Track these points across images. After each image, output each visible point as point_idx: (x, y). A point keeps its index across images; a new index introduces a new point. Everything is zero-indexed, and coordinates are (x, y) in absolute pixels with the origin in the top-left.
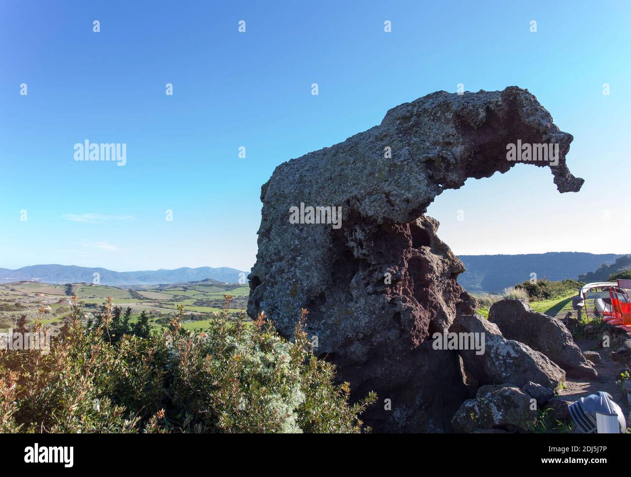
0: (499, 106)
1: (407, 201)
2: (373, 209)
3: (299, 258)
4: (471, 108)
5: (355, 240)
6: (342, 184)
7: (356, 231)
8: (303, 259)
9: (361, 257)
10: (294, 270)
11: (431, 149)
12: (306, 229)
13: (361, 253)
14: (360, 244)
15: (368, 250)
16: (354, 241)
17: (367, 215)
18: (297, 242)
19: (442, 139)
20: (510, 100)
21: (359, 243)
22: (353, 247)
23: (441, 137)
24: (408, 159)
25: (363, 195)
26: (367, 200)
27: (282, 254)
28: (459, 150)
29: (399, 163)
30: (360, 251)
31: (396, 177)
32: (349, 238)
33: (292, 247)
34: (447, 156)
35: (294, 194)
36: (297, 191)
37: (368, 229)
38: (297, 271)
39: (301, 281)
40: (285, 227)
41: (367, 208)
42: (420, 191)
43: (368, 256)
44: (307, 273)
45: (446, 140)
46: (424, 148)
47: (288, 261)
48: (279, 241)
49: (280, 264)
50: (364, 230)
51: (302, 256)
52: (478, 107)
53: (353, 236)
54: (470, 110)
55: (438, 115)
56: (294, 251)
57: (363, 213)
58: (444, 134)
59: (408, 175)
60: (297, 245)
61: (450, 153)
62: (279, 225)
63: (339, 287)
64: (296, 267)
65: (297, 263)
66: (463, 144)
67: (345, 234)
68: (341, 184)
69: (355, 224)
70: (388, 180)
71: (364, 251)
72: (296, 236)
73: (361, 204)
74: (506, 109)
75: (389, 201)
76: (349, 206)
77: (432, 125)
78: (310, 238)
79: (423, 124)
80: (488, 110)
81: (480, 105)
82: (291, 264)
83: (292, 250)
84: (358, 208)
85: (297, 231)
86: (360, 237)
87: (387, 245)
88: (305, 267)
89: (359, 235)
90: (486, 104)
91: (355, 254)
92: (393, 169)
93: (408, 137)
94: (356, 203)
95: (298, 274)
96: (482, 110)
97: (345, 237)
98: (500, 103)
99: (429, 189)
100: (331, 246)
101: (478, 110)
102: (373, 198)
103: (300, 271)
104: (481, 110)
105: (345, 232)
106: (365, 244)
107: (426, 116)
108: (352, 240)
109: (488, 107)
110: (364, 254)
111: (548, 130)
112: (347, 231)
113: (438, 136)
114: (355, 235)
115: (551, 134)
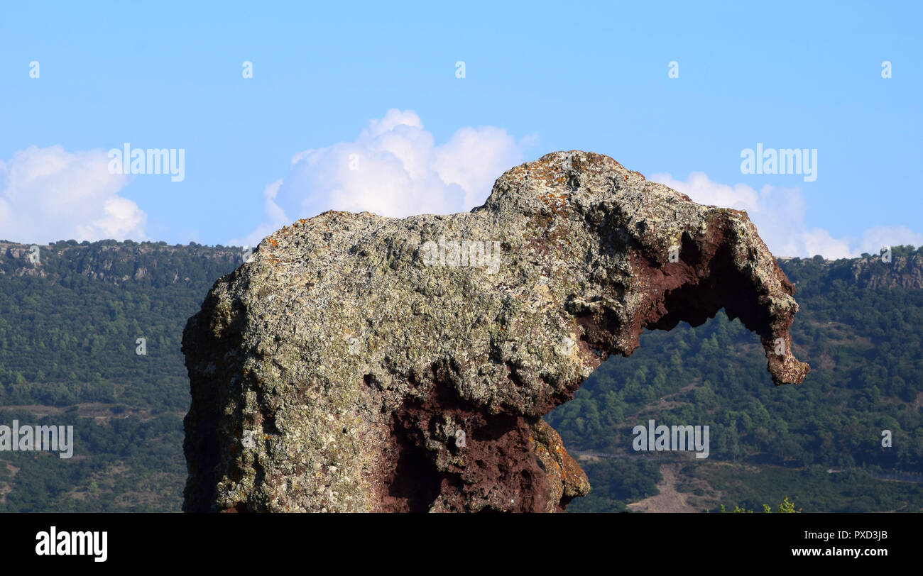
0: (701, 236)
1: (546, 378)
2: (483, 387)
3: (334, 469)
4: (660, 236)
5: (442, 438)
6: (423, 334)
7: (444, 422)
8: (340, 471)
9: (451, 469)
10: (325, 491)
11: (588, 288)
12: (345, 412)
13: (450, 463)
14: (451, 445)
15: (464, 458)
16: (438, 439)
17: (471, 395)
18: (332, 439)
20: (718, 228)
21: (447, 445)
22: (436, 451)
24: (548, 303)
25: (467, 360)
27: (304, 461)
28: (633, 301)
29: (533, 311)
30: (450, 458)
31: (527, 336)
32: (426, 433)
33: (324, 448)
34: (614, 309)
35: (327, 344)
36: (332, 339)
37: (468, 420)
40: (306, 407)
41: (473, 384)
42: (568, 365)
43: (463, 468)
44: (348, 498)
45: (615, 278)
46: (573, 284)
47: (314, 475)
48: (298, 435)
49: (298, 479)
50: (459, 422)
51: (339, 464)
52: (670, 235)
53: (438, 431)
54: (658, 239)
56: (327, 455)
57: (462, 393)
59: (548, 332)
60: (332, 443)
61: (620, 305)
62: (296, 404)
64: (327, 486)
65: (328, 478)
66: (641, 291)
67: (419, 425)
68: (419, 333)
69: (444, 408)
70: (513, 340)
71: (456, 460)
72: (330, 426)
73: (460, 376)
74: (712, 242)
75: (515, 378)
76: (436, 375)
78: (353, 431)
79: (572, 233)
80: (685, 239)
81: (673, 231)
82: (319, 480)
83: (323, 454)
84: (453, 381)
85: (331, 417)
86: (452, 434)
87: (490, 448)
88: (346, 485)
89: (451, 429)
90: (682, 228)
91: (441, 464)
92: (522, 319)
93: (547, 257)
94: (448, 373)
95: (332, 499)
96: (675, 239)
97: (418, 430)
98: (703, 232)
99: (581, 361)
100: (388, 445)
101: (668, 238)
102: (486, 367)
103: (337, 493)
104: (673, 239)
105: (418, 421)
106: (460, 446)
108: (433, 437)
109: (685, 235)
110: (456, 465)
111: (767, 290)
112: (424, 419)
113: (601, 268)
114: (441, 429)
115: (770, 297)
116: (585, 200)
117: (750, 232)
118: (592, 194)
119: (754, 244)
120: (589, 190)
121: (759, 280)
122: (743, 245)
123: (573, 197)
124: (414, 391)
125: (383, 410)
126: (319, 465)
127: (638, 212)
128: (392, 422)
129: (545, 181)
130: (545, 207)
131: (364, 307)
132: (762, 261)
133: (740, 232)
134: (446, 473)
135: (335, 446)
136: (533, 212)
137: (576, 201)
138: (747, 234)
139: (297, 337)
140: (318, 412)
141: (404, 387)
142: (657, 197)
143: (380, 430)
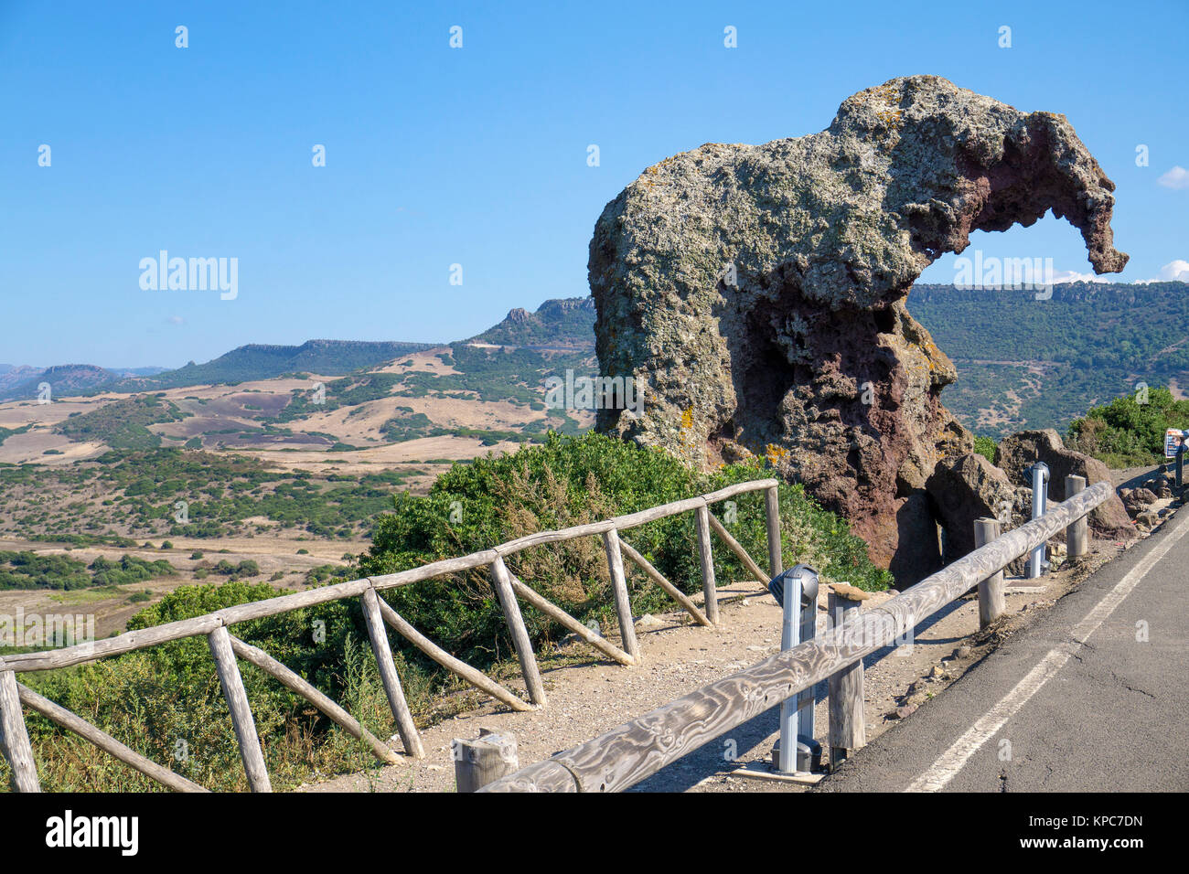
0: (1022, 139)
1: (880, 276)
2: (825, 286)
4: (982, 140)
5: (791, 335)
6: (770, 241)
7: (792, 319)
9: (801, 361)
10: (688, 383)
11: (919, 193)
13: (800, 356)
14: (799, 340)
15: (812, 351)
16: (788, 335)
17: (814, 296)
19: (937, 178)
20: (1037, 131)
21: (796, 340)
22: (787, 346)
23: (935, 177)
25: (809, 263)
26: (814, 271)
27: (667, 357)
28: (961, 202)
29: (869, 216)
30: (799, 353)
32: (778, 330)
33: (685, 345)
34: (942, 210)
36: (690, 248)
37: (814, 317)
38: (693, 385)
39: (699, 402)
40: (667, 309)
41: (815, 284)
42: (901, 263)
43: (812, 360)
44: (708, 389)
45: (943, 182)
46: (907, 189)
47: (677, 369)
48: (661, 335)
49: (662, 373)
50: (806, 319)
51: (699, 360)
52: (993, 139)
53: (788, 327)
54: (981, 143)
55: (932, 135)
56: (688, 352)
57: (806, 292)
58: (939, 172)
60: (692, 341)
61: (948, 206)
63: (754, 411)
64: (689, 379)
66: (967, 192)
67: (772, 323)
68: (767, 241)
69: (792, 307)
70: (851, 243)
71: (804, 353)
72: (690, 326)
73: (804, 277)
74: (1032, 144)
75: (853, 277)
76: (783, 277)
77: (921, 148)
80: (1007, 142)
81: (995, 135)
82: (682, 373)
83: (684, 350)
84: (798, 282)
86: (800, 330)
87: (839, 341)
88: (706, 378)
89: (798, 325)
90: (1004, 133)
91: (791, 357)
92: (858, 222)
94: (793, 275)
95: (694, 390)
96: (998, 143)
97: (771, 327)
98: (1024, 135)
100: (746, 342)
101: (991, 142)
102: (826, 268)
103: (698, 385)
104: (996, 143)
105: (770, 319)
106: (807, 342)
107: (911, 131)
108: (785, 334)
109: (1007, 138)
110: (805, 358)
111: (1085, 185)
112: (776, 318)
113: (930, 173)
114: (791, 326)
115: (1087, 191)
116: (917, 113)
117: (1068, 133)
118: (923, 109)
119: (1073, 144)
120: (921, 106)
121: (1076, 176)
122: (1061, 145)
123: (906, 113)
124: (765, 293)
125: (739, 311)
126: (679, 361)
127: (963, 121)
128: (749, 321)
129: (884, 102)
130: (881, 122)
131: (720, 219)
132: (1080, 159)
133: (1058, 133)
134: (795, 365)
135: (695, 343)
136: (870, 127)
137: (909, 115)
138: (1065, 135)
139: (659, 248)
140: (678, 314)
141: (757, 290)
142: (981, 107)
143: (738, 328)
